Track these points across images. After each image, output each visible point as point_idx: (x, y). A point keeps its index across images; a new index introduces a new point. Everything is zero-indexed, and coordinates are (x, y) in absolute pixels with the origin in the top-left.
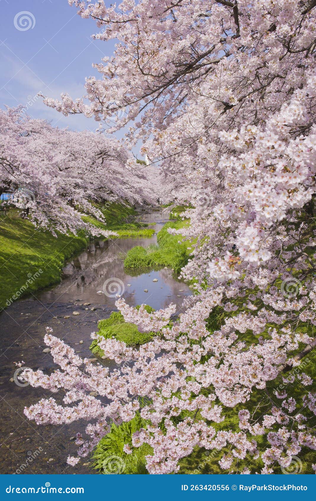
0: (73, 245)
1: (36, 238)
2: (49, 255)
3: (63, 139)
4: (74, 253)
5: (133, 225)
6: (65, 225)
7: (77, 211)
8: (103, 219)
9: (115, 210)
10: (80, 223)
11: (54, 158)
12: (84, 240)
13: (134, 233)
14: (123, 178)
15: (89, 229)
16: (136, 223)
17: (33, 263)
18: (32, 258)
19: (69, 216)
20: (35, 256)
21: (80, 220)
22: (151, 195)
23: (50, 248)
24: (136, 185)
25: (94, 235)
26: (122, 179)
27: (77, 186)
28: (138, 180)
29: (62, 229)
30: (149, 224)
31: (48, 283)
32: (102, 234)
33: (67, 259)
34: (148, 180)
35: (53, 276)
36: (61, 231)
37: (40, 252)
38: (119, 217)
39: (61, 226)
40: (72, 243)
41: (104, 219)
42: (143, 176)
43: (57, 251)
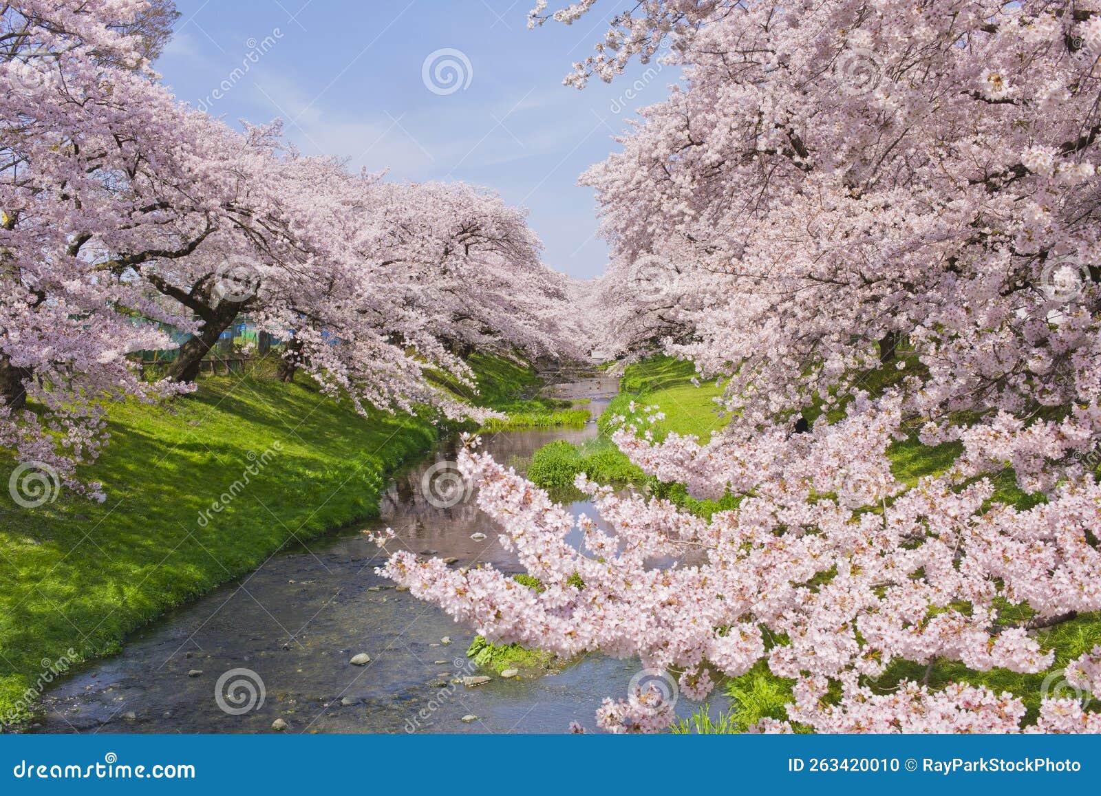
0: (403, 442)
1: (314, 423)
2: (348, 458)
3: (378, 193)
4: (406, 459)
5: (538, 404)
6: (386, 390)
7: (412, 358)
8: (471, 380)
9: (491, 373)
10: (421, 387)
11: (358, 233)
12: (426, 431)
13: (542, 417)
14: (511, 298)
15: (440, 405)
16: (542, 400)
17: (310, 474)
18: (309, 464)
19: (395, 368)
20: (315, 460)
21: (421, 379)
22: (575, 339)
23: (349, 445)
24: (541, 314)
25: (450, 417)
26: (508, 298)
27: (410, 302)
28: (547, 302)
29: (378, 398)
30: (573, 401)
31: (349, 517)
32: (470, 416)
33: (389, 471)
34: (568, 302)
35: (361, 502)
36: (375, 404)
37: (326, 453)
38: (503, 388)
39: (375, 392)
40: (400, 436)
41: (474, 381)
42: (558, 291)
43: (366, 451)
